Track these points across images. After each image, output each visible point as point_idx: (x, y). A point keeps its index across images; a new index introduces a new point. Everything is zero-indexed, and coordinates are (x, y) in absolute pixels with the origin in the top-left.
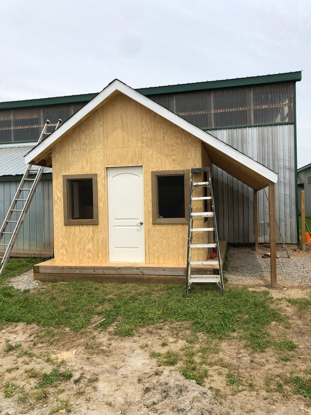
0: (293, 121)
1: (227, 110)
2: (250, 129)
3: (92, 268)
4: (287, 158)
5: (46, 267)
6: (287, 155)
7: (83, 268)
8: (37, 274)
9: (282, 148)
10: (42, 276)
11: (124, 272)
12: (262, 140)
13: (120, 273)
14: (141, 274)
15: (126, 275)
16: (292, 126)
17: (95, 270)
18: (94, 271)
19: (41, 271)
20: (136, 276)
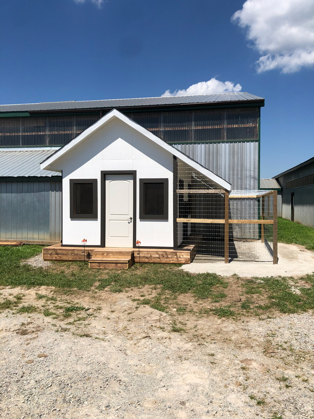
0: (258, 139)
1: (205, 127)
2: (223, 144)
4: (252, 169)
6: (252, 166)
9: (248, 160)
12: (232, 153)
16: (257, 143)
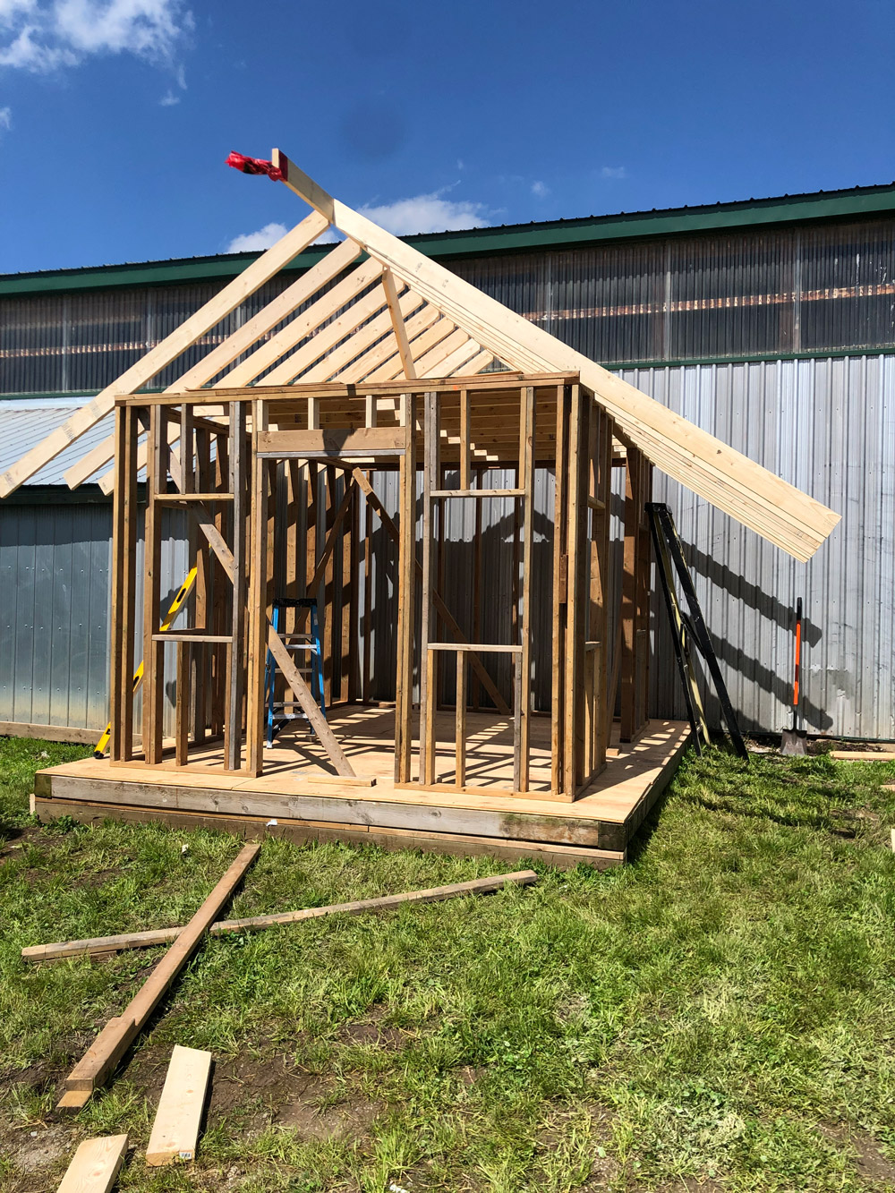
2: (788, 366)
3: (209, 793)
5: (72, 781)
7: (181, 790)
8: (46, 800)
9: (889, 429)
10: (58, 807)
11: (306, 812)
13: (297, 814)
14: (360, 821)
15: (312, 824)
17: (219, 800)
18: (216, 803)
19: (57, 790)
20: (347, 827)
